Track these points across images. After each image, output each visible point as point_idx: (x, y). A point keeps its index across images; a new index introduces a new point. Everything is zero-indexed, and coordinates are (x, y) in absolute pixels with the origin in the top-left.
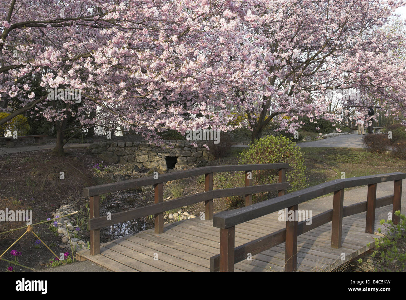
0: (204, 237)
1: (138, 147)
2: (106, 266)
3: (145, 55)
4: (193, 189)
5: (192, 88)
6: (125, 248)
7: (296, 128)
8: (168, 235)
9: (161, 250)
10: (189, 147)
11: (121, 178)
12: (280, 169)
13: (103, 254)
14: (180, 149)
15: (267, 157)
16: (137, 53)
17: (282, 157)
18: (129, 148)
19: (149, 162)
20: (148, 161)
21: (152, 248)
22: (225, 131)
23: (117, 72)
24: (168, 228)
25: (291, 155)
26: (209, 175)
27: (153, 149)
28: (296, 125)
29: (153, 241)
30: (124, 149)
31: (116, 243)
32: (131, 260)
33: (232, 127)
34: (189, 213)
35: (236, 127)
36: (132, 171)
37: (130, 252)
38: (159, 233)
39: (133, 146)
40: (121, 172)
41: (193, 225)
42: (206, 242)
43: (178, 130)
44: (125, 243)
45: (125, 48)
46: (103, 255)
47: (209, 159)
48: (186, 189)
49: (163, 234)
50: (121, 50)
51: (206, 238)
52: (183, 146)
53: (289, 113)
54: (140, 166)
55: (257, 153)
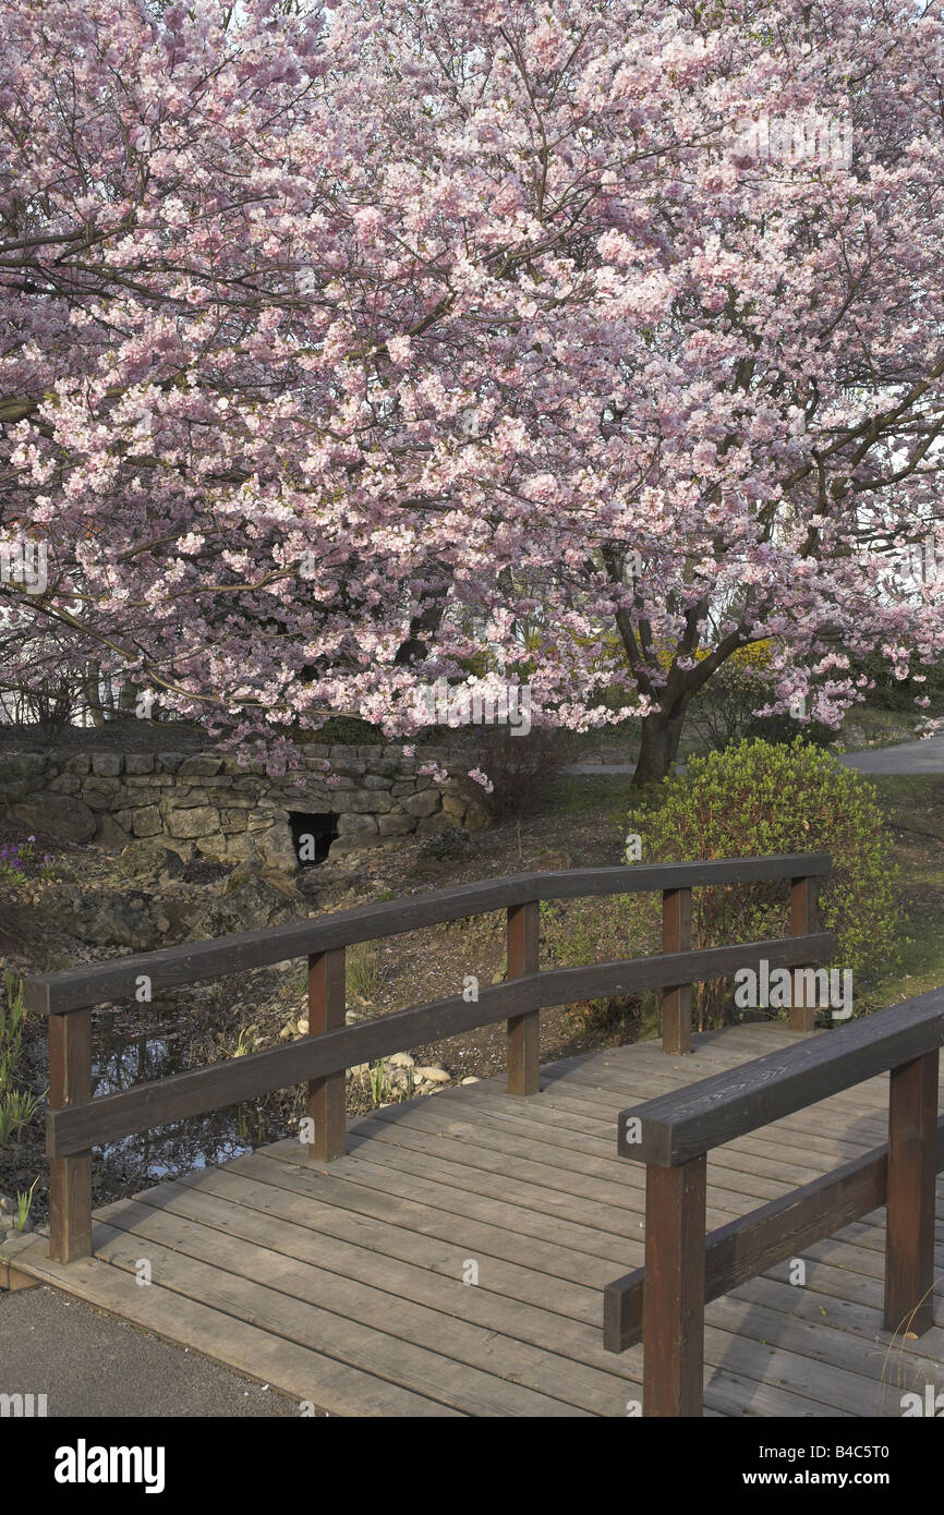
0: (515, 1173)
1: (175, 774)
2: (127, 1313)
3: (273, 416)
4: (419, 951)
5: (461, 553)
6: (194, 1229)
7: (841, 703)
8: (368, 1166)
9: (347, 1236)
10: (385, 776)
11: (113, 905)
12: (796, 881)
13: (105, 1254)
14: (348, 782)
15: (742, 828)
16: (242, 410)
17: (803, 828)
18: (139, 781)
19: (221, 837)
20: (216, 832)
21: (310, 1223)
22: (581, 730)
23: (136, 482)
24: (362, 1134)
25: (837, 819)
26: (523, 910)
27: (238, 786)
28: (841, 688)
29: (308, 1194)
30: (117, 782)
31: (152, 1205)
32: (227, 1283)
33: (610, 712)
34: (413, 1056)
35: (626, 712)
36: (157, 876)
37: (220, 1246)
38: (329, 1159)
39: (154, 770)
40: (112, 881)
41: (465, 1120)
42: (529, 1196)
43: (390, 724)
44: (189, 1203)
45: (190, 386)
46: (108, 1259)
47: (467, 823)
48: (389, 951)
49: (346, 1163)
50: (176, 395)
51: (527, 1176)
52: (361, 768)
53: (810, 641)
54: (185, 854)
55: (702, 813)
